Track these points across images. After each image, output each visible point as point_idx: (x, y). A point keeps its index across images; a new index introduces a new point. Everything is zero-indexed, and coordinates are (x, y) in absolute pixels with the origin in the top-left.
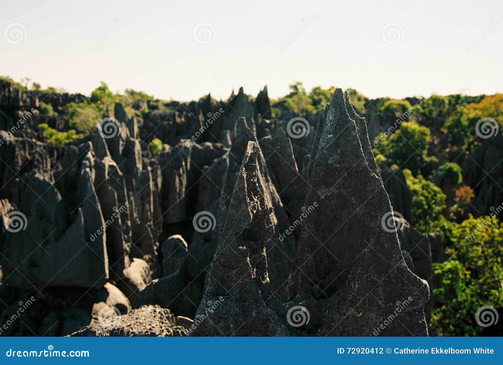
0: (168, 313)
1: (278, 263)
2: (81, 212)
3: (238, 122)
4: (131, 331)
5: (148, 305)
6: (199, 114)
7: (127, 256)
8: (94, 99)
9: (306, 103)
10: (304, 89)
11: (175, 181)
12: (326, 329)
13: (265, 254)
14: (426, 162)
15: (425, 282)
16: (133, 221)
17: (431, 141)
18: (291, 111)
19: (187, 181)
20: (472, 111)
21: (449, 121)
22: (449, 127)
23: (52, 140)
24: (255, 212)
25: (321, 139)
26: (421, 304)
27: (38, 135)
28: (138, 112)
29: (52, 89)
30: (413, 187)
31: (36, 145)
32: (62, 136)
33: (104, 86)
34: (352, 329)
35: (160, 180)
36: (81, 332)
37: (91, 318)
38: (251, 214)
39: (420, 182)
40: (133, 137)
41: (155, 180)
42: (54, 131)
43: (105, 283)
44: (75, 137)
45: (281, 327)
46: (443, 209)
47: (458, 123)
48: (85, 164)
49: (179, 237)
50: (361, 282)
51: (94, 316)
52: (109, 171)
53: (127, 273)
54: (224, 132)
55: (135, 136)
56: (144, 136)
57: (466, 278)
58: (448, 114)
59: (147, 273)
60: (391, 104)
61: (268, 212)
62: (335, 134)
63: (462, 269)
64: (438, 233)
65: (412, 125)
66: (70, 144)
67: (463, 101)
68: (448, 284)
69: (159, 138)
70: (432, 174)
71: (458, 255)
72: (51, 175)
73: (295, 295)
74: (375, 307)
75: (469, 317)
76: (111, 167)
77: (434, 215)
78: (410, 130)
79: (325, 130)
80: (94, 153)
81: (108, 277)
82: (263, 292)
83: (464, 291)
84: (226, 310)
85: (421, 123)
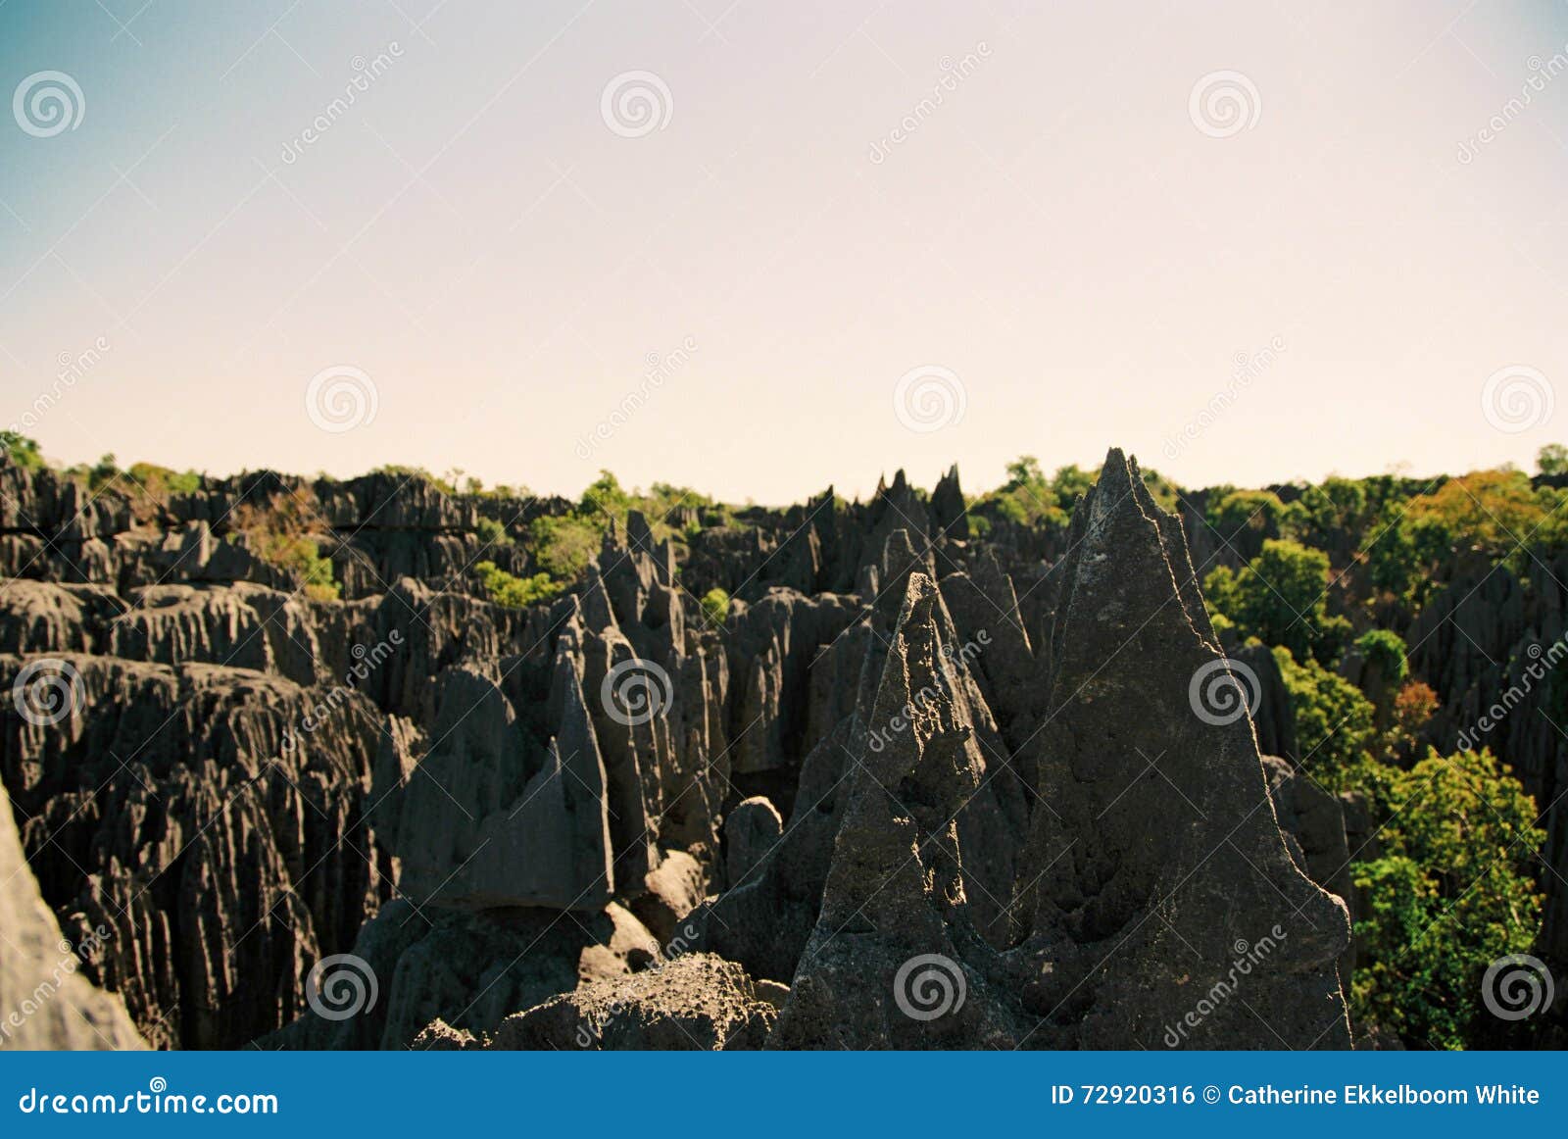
0: (737, 972)
1: (990, 862)
2: (555, 745)
3: (891, 540)
4: (655, 1009)
5: (694, 953)
6: (809, 532)
7: (654, 844)
8: (588, 506)
9: (1046, 504)
10: (1040, 473)
11: (756, 679)
12: (1103, 1014)
13: (954, 836)
14: (1326, 629)
15: (1337, 899)
16: (666, 768)
17: (1333, 582)
18: (1013, 522)
19: (783, 679)
20: (1420, 512)
21: (1370, 537)
22: (1372, 550)
23: (503, 596)
24: (929, 736)
25: (1079, 567)
26: (1330, 954)
27: (476, 585)
28: (677, 532)
29: (504, 489)
30: (1296, 688)
31: (470, 605)
32: (522, 586)
33: (607, 478)
34: (1166, 1015)
35: (724, 677)
36: (548, 1007)
37: (578, 977)
38: (920, 741)
39: (1313, 675)
40: (667, 584)
41: (713, 677)
42: (506, 576)
43: (607, 903)
44: (549, 587)
45: (994, 1007)
46: (1368, 736)
47: (1391, 540)
48: (565, 642)
49: (764, 800)
50: (1184, 902)
51: (584, 975)
52: (614, 656)
53: (654, 883)
54: (865, 568)
55: (671, 582)
56: (691, 584)
57: (1428, 896)
58: (1368, 520)
59: (697, 883)
60: (1238, 500)
61: (962, 738)
62: (1110, 551)
63: (1419, 877)
64: (1358, 793)
65: (1287, 547)
66: (537, 602)
67: (1398, 491)
68: (1387, 911)
69: (723, 586)
70: (1340, 657)
71: (1406, 843)
72: (494, 667)
73: (1028, 935)
74: (1219, 962)
75: (1437, 988)
76: (617, 647)
77: (1349, 751)
78: (1283, 558)
79: (1088, 545)
80: (582, 619)
81: (611, 889)
82: (951, 925)
83: (1424, 927)
84: (866, 965)
85: (1307, 542)
